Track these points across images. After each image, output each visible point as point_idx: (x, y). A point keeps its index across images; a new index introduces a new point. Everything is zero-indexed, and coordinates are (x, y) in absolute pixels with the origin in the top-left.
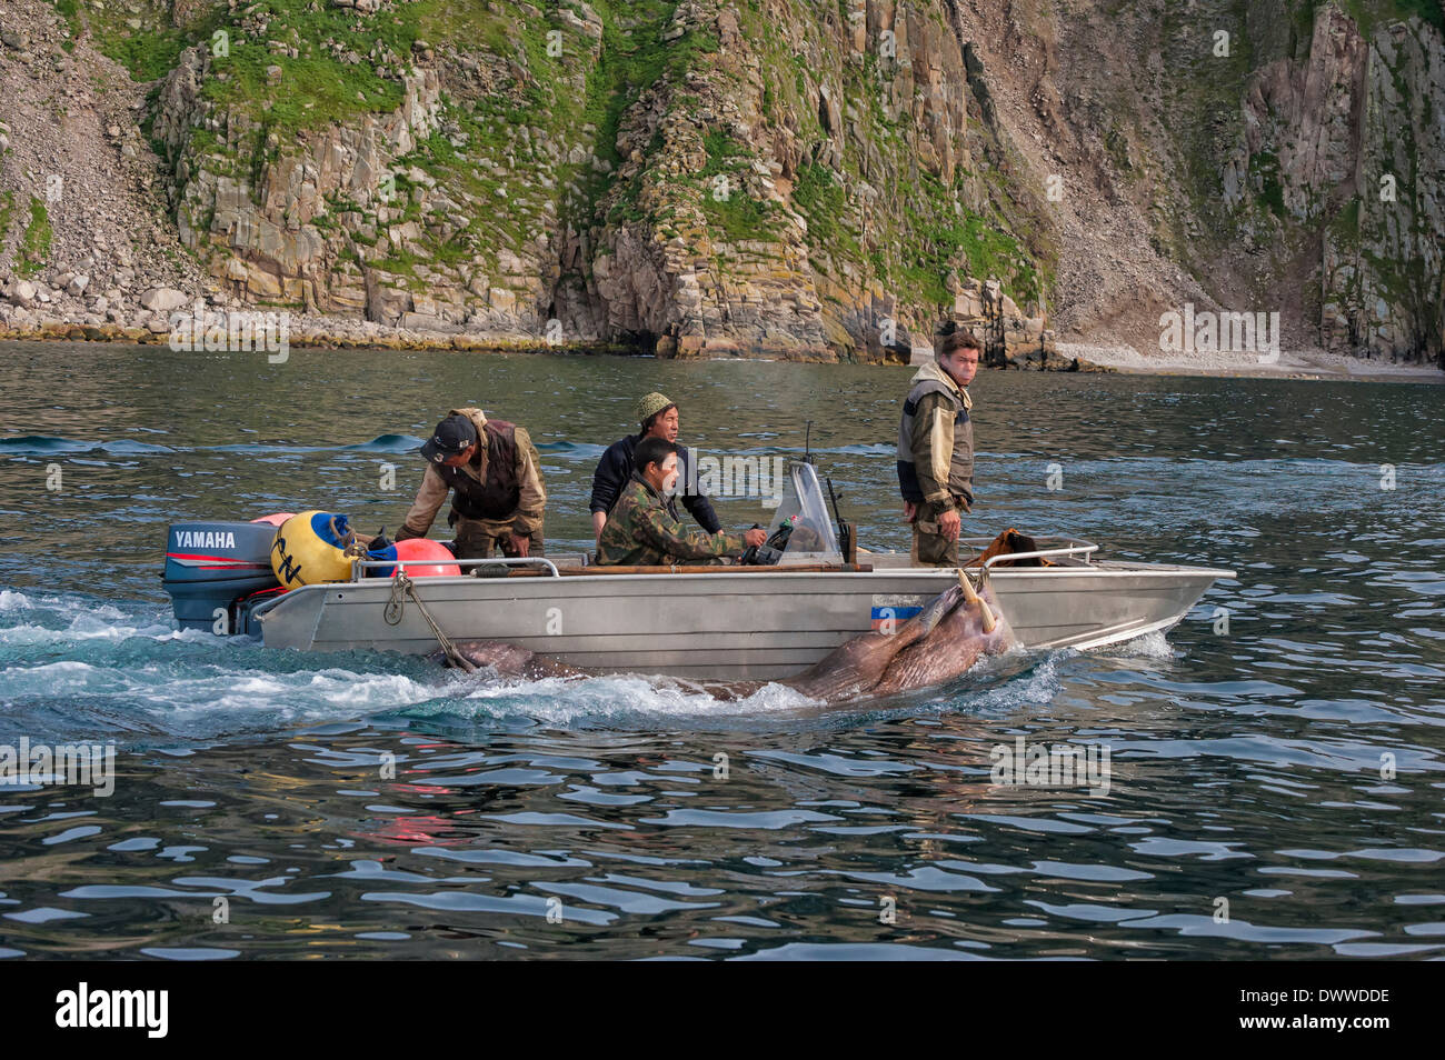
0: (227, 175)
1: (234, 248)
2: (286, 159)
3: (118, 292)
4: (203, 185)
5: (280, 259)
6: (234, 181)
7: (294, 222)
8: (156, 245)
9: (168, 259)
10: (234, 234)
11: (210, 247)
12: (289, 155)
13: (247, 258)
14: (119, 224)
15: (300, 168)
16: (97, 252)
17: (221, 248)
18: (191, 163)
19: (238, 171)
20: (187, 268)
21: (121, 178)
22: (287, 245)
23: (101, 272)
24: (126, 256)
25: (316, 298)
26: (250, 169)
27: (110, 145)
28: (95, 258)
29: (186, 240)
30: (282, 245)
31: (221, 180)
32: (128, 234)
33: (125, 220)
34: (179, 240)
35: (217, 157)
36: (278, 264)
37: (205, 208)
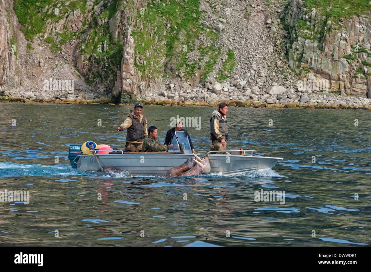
0: (309, 38)
1: (311, 68)
2: (333, 31)
3: (257, 87)
4: (300, 43)
5: (330, 73)
6: (312, 41)
7: (336, 57)
8: (277, 68)
9: (282, 73)
10: (311, 63)
11: (301, 68)
12: (335, 29)
13: (316, 73)
14: (264, 59)
15: (339, 34)
16: (252, 71)
17: (305, 69)
18: (296, 34)
19: (314, 37)
20: (289, 77)
21: (269, 40)
22: (333, 67)
23: (252, 79)
24: (263, 73)
25: (345, 89)
26: (319, 36)
27: (266, 27)
28: (251, 73)
29: (291, 65)
30: (331, 67)
31: (307, 41)
32: (267, 63)
33: (267, 58)
34: (289, 66)
35: (306, 31)
36: (329, 75)
37: (300, 52)
